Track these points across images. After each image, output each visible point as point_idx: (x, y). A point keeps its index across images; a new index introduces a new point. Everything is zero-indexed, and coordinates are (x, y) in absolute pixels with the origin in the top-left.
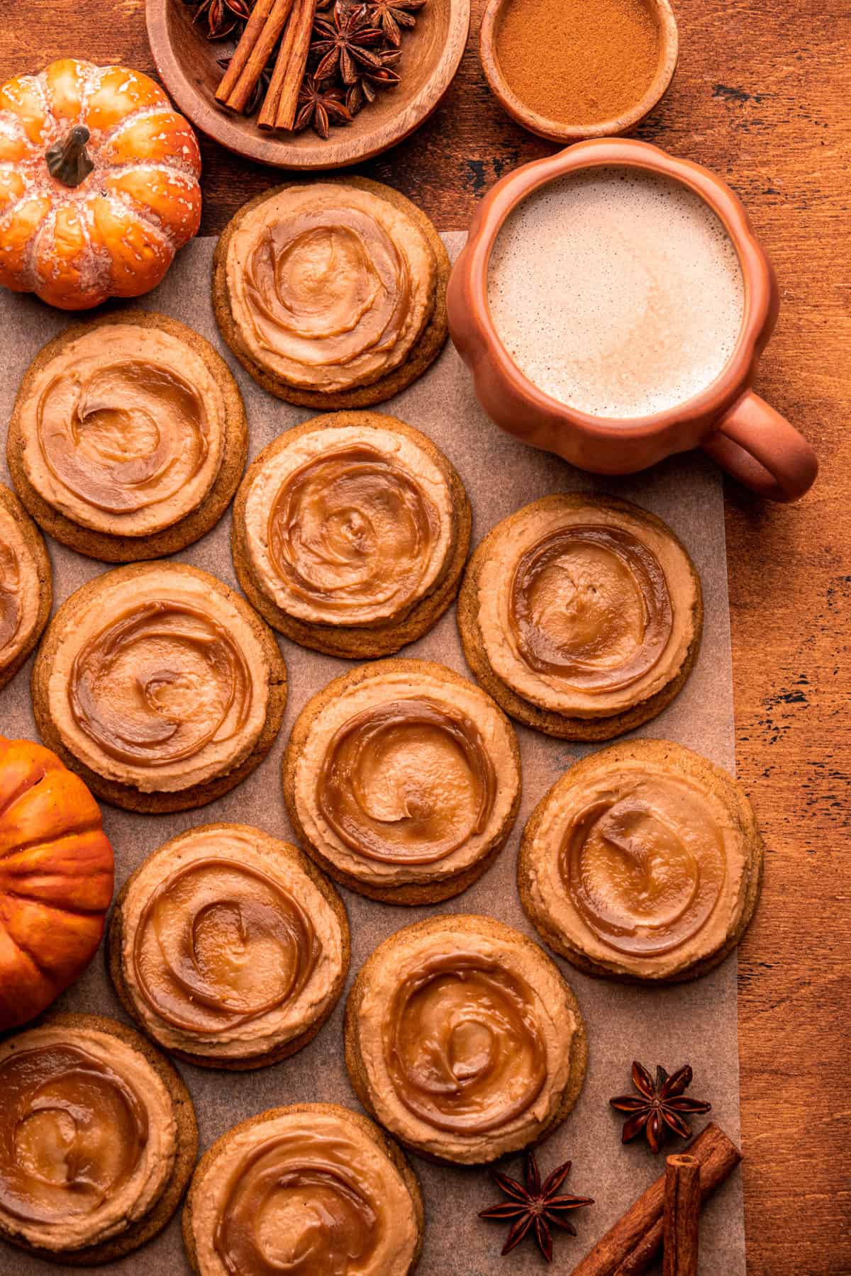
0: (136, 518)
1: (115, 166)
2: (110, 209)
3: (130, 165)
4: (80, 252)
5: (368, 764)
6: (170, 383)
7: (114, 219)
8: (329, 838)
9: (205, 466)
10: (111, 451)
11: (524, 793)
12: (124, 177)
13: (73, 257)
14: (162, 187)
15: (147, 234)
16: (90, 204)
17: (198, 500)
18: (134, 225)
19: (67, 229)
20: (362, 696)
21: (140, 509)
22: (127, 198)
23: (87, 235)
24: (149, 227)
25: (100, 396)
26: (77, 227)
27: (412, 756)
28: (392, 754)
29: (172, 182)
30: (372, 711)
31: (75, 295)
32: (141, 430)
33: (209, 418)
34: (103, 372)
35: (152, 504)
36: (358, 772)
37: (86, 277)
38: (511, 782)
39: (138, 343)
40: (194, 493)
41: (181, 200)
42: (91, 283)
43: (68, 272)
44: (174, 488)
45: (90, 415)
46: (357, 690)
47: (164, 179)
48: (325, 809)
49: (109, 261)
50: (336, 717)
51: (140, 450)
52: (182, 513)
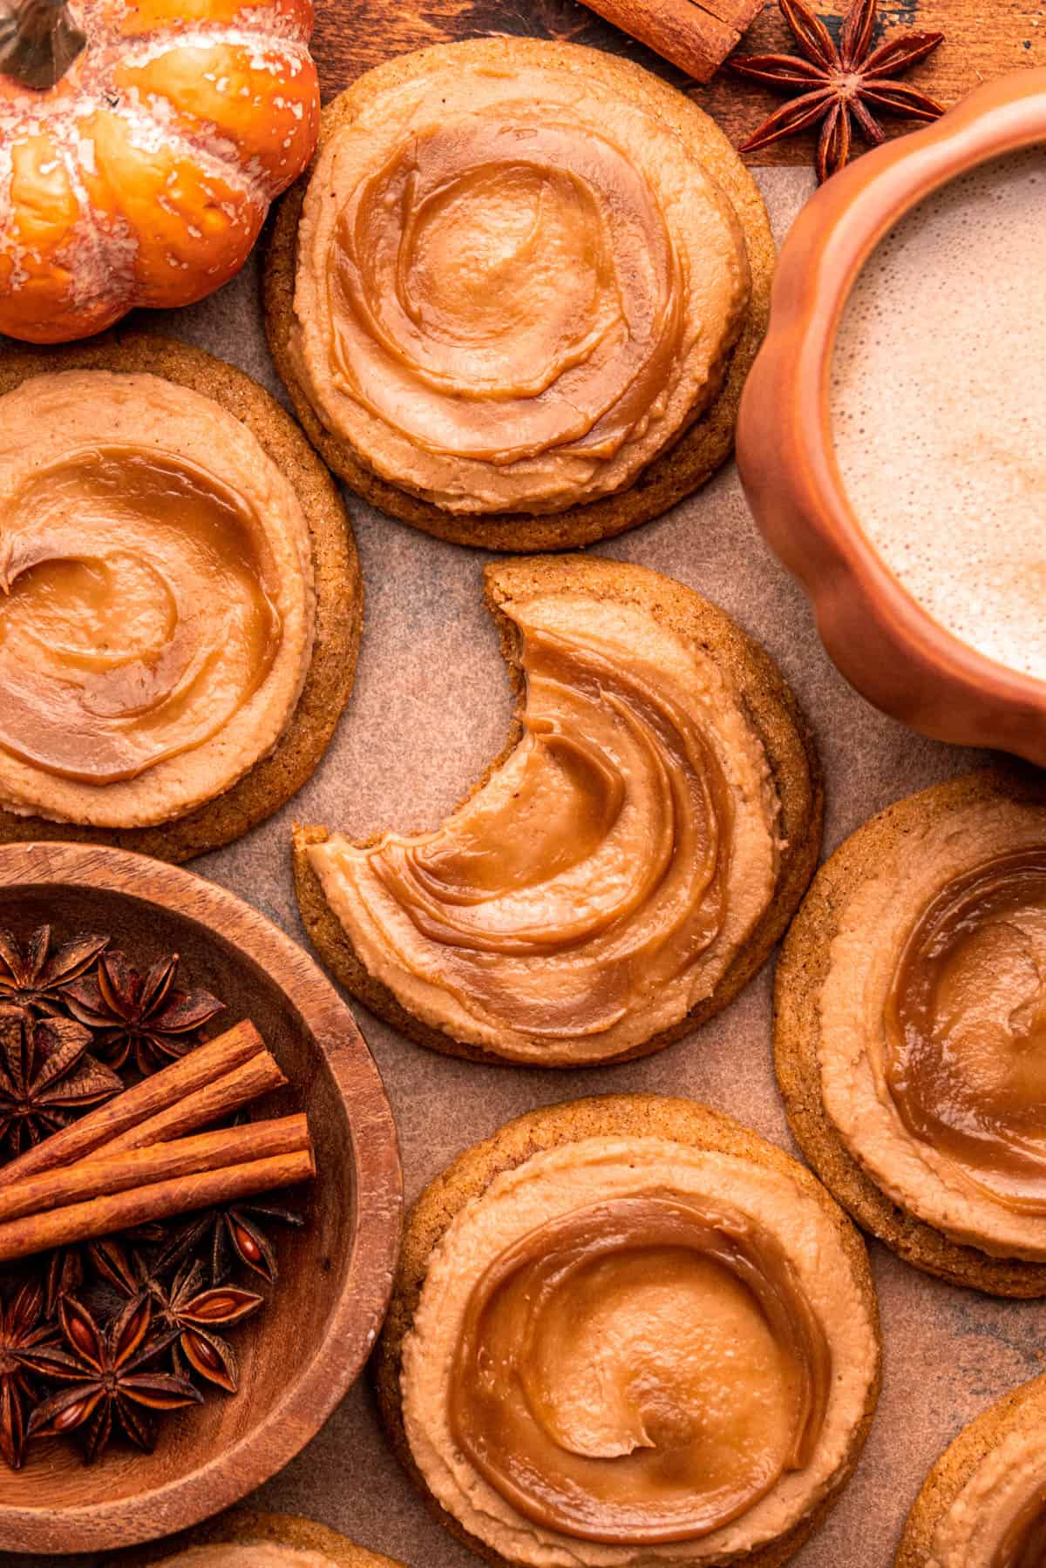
0: (142, 790)
1: (132, 39)
2: (127, 134)
3: (165, 36)
4: (69, 231)
5: (554, 1340)
6: (188, 492)
7: (140, 159)
8: (481, 1498)
9: (278, 664)
10: (73, 648)
11: (889, 1379)
12: (152, 62)
13: (55, 244)
14: (236, 78)
15: (210, 182)
16: (80, 122)
17: (272, 739)
18: (181, 168)
19: (38, 183)
20: (529, 1197)
21: (151, 768)
22: (162, 108)
23: (81, 195)
24: (213, 165)
25: (41, 531)
26: (59, 178)
27: (647, 1316)
28: (603, 1315)
29: (258, 64)
30: (556, 1228)
31: (61, 319)
32: (133, 597)
33: (278, 559)
34: (41, 481)
35: (174, 756)
36: (533, 1358)
37: (84, 281)
38: (860, 1354)
39: (110, 411)
40: (260, 727)
41: (280, 102)
42: (96, 290)
43: (46, 276)
44: (215, 720)
45: (22, 575)
46: (520, 1183)
47: (240, 61)
48: (469, 1442)
49: (131, 245)
50: (480, 1243)
51: (138, 641)
52: (238, 770)
